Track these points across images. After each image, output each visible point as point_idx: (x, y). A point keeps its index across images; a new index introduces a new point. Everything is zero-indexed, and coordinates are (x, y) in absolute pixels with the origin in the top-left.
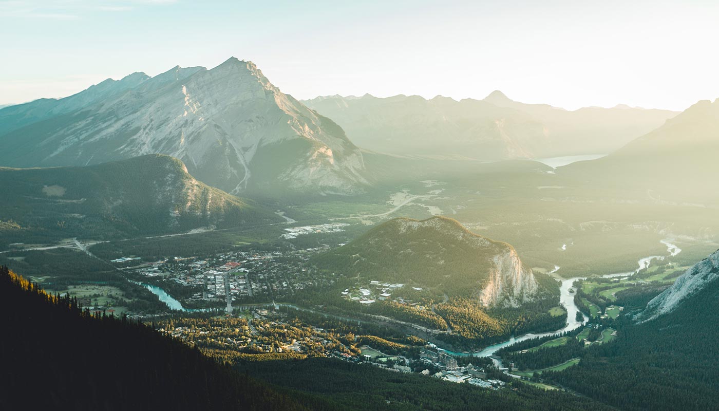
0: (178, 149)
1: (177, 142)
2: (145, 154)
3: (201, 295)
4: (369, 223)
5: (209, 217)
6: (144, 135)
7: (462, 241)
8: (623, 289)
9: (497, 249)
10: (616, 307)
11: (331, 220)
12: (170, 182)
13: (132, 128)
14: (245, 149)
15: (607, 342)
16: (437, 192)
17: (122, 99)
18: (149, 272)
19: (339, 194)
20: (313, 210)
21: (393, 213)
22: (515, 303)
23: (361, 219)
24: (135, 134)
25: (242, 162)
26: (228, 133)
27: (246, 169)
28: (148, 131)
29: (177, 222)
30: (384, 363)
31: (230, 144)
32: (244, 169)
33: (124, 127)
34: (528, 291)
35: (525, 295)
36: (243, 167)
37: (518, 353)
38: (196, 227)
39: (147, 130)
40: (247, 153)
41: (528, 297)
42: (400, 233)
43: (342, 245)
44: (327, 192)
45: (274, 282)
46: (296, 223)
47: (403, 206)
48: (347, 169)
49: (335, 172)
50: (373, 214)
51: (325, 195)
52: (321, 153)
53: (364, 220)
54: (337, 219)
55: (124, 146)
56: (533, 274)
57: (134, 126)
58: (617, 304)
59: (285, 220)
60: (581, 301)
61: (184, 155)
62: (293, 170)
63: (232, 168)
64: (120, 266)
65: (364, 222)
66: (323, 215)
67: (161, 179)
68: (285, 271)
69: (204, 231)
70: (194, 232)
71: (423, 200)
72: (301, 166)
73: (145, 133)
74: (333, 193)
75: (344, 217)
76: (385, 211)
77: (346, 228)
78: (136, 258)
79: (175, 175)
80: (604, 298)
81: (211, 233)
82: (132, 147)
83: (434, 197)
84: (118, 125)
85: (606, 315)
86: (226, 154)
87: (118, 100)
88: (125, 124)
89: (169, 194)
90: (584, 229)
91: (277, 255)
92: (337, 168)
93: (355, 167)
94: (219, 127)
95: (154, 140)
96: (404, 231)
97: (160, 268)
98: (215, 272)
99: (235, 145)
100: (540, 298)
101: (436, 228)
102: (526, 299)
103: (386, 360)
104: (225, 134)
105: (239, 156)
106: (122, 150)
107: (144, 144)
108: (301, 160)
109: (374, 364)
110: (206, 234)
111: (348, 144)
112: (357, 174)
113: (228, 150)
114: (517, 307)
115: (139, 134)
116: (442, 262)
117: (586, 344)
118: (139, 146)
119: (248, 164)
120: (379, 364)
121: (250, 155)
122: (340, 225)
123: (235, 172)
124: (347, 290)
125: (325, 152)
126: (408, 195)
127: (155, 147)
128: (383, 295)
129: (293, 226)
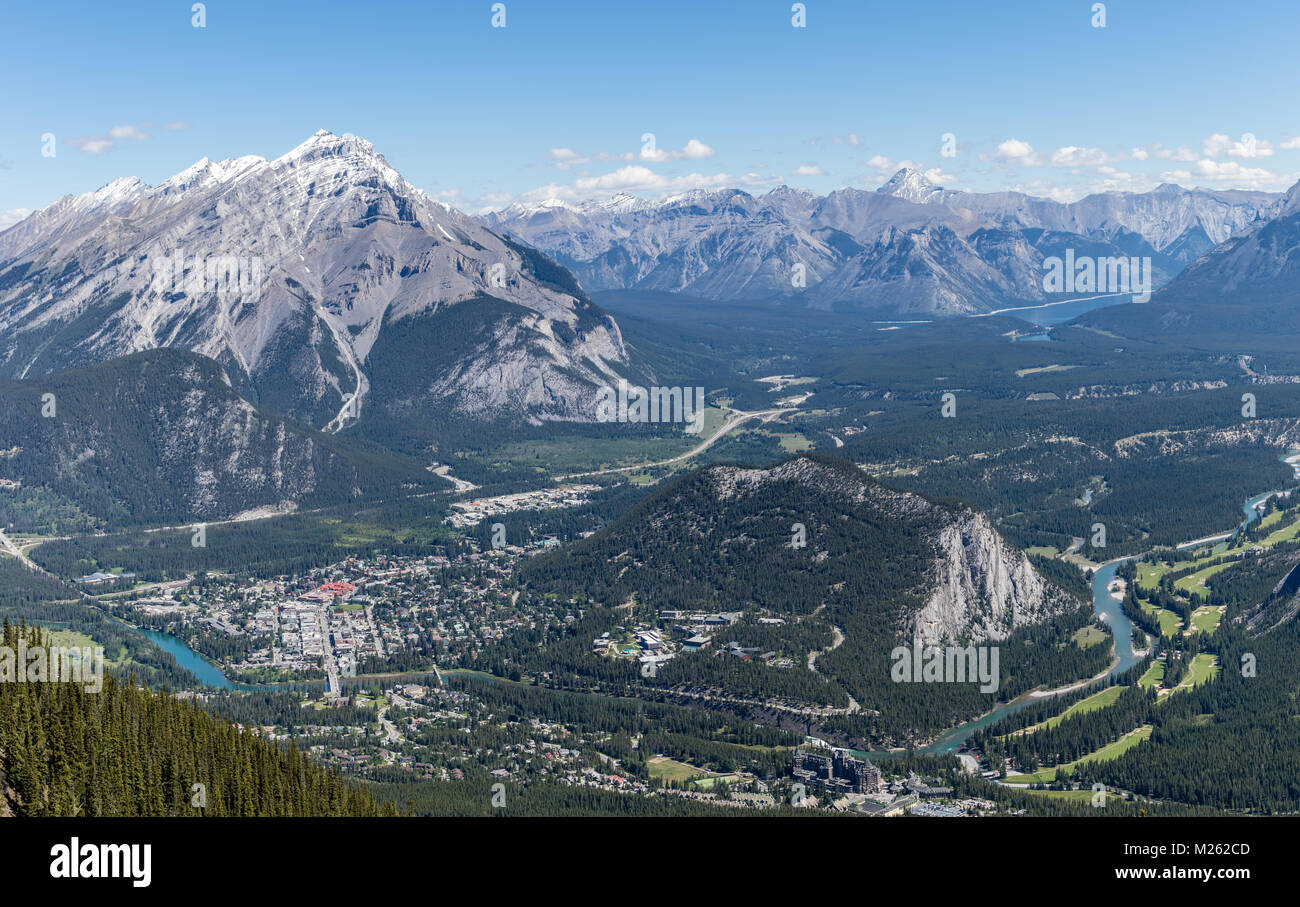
0: (209, 337)
1: (208, 323)
2: (141, 350)
3: (270, 656)
4: (646, 481)
5: (280, 483)
6: (136, 311)
7: (865, 504)
8: (1220, 568)
9: (946, 515)
10: (1212, 608)
11: (558, 479)
12: (194, 409)
13: (113, 297)
14: (355, 330)
15: (1203, 684)
16: (798, 400)
17: (93, 235)
18: (154, 604)
19: (572, 419)
20: (515, 459)
21: (700, 455)
22: (997, 630)
23: (628, 475)
24: (120, 307)
25: (349, 360)
26: (315, 296)
27: (359, 374)
28: (147, 301)
29: (210, 497)
30: (708, 791)
31: (321, 321)
32: (353, 374)
33: (97, 293)
34: (1023, 601)
35: (1017, 610)
36: (352, 369)
37: (1017, 736)
38: (251, 506)
39: (144, 298)
40: (358, 337)
41: (1026, 614)
42: (721, 497)
43: (588, 534)
44: (545, 416)
45: (434, 625)
46: (476, 490)
47: (721, 439)
48: (586, 362)
49: (560, 369)
50: (654, 461)
51: (540, 424)
52: (527, 329)
53: (633, 474)
54: (572, 476)
55: (97, 334)
56: (1030, 561)
57: (116, 292)
58: (1214, 601)
59: (452, 485)
60: (1137, 606)
61: (223, 348)
62: (464, 370)
63: (327, 373)
64: (92, 591)
65: (634, 480)
66: (539, 470)
67: (174, 403)
68: (458, 598)
69: (268, 515)
70: (246, 516)
71: (765, 420)
72: (482, 361)
73: (139, 305)
74: (557, 418)
75: (587, 471)
76: (680, 452)
77: (593, 496)
78: (125, 576)
79: (204, 394)
80: (1184, 594)
81: (285, 518)
82: (114, 336)
83: (790, 413)
84: (87, 291)
85: (1194, 628)
86: (313, 342)
87: (83, 239)
88: (100, 288)
89: (191, 435)
90: (1126, 454)
91: (438, 564)
92: (563, 361)
93: (604, 356)
94: (295, 284)
95: (159, 318)
96: (730, 493)
97: (177, 597)
98: (299, 606)
99: (332, 321)
100: (1051, 611)
101: (803, 481)
102: (1019, 619)
103: (712, 784)
104: (310, 298)
105: (342, 346)
106: (93, 343)
107: (138, 328)
108: (481, 348)
109: (684, 794)
110: (273, 522)
111: (587, 306)
112: (610, 372)
113: (316, 336)
114: (1003, 637)
115: (127, 307)
116: (823, 556)
117: (1160, 693)
118: (128, 333)
119: (363, 362)
120: (696, 794)
121: (366, 342)
122: (580, 489)
123: (334, 381)
124: (606, 634)
125: (535, 326)
126: (731, 412)
127: (162, 335)
128: (692, 640)
129: (470, 497)
